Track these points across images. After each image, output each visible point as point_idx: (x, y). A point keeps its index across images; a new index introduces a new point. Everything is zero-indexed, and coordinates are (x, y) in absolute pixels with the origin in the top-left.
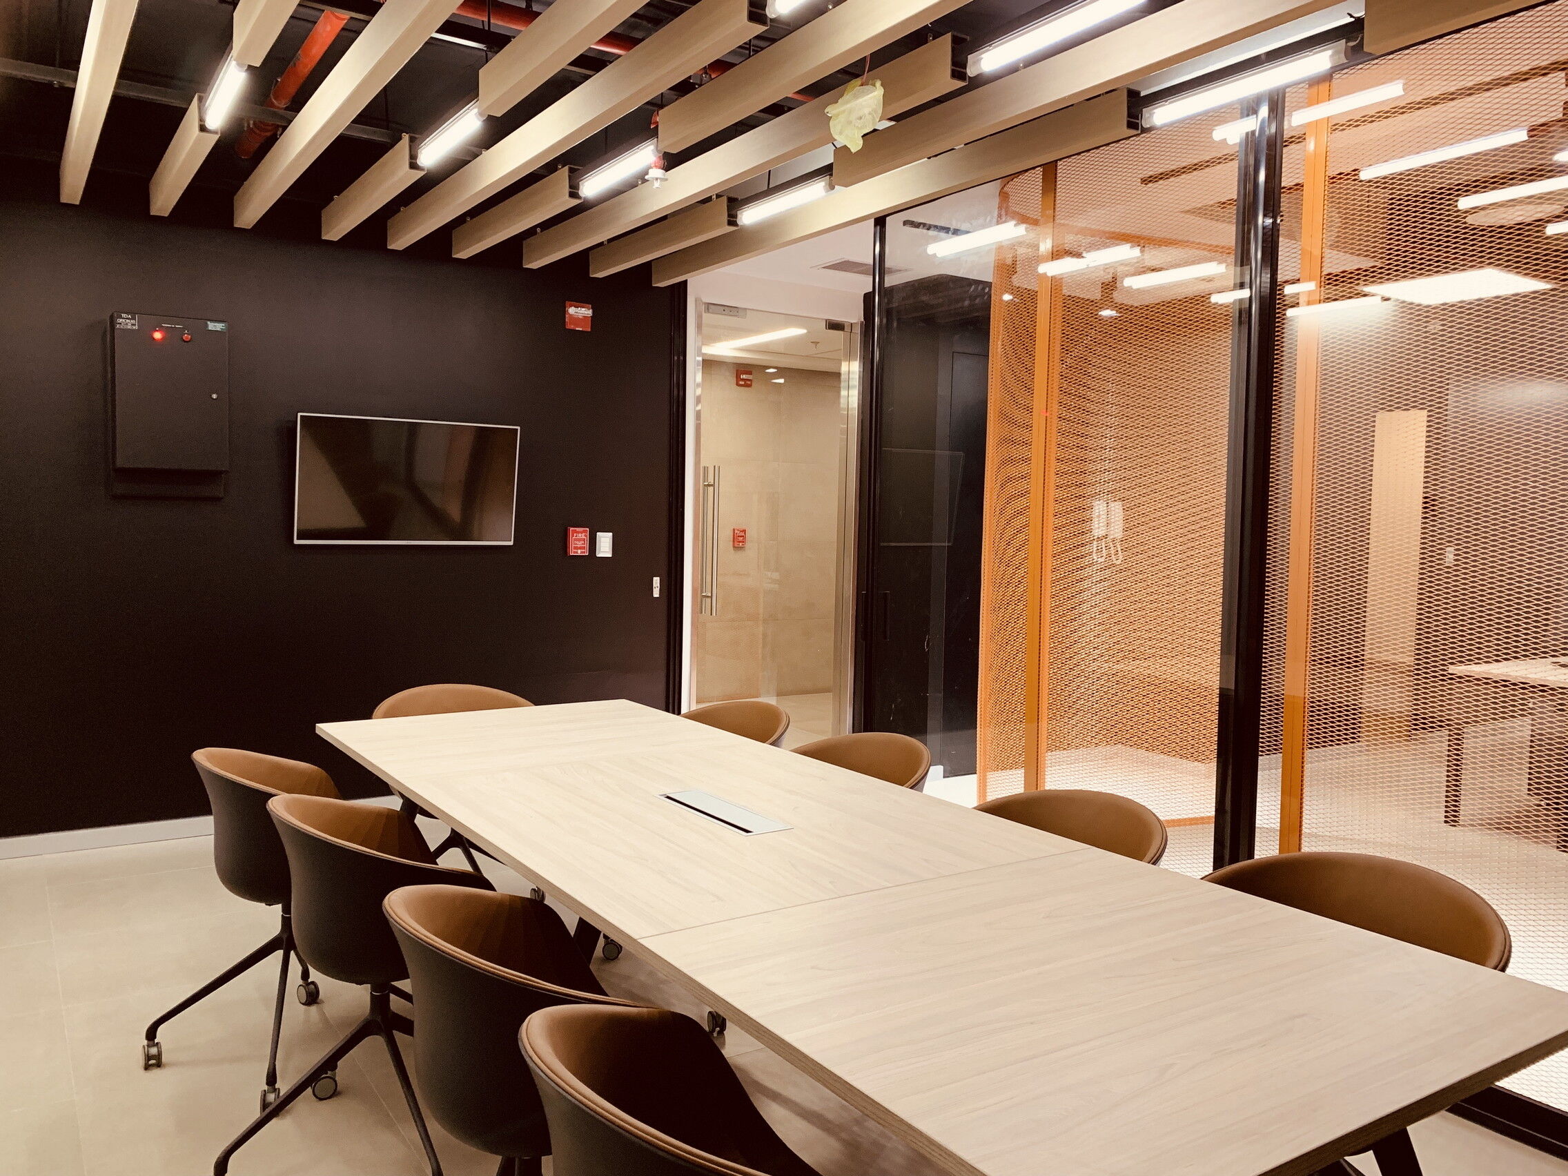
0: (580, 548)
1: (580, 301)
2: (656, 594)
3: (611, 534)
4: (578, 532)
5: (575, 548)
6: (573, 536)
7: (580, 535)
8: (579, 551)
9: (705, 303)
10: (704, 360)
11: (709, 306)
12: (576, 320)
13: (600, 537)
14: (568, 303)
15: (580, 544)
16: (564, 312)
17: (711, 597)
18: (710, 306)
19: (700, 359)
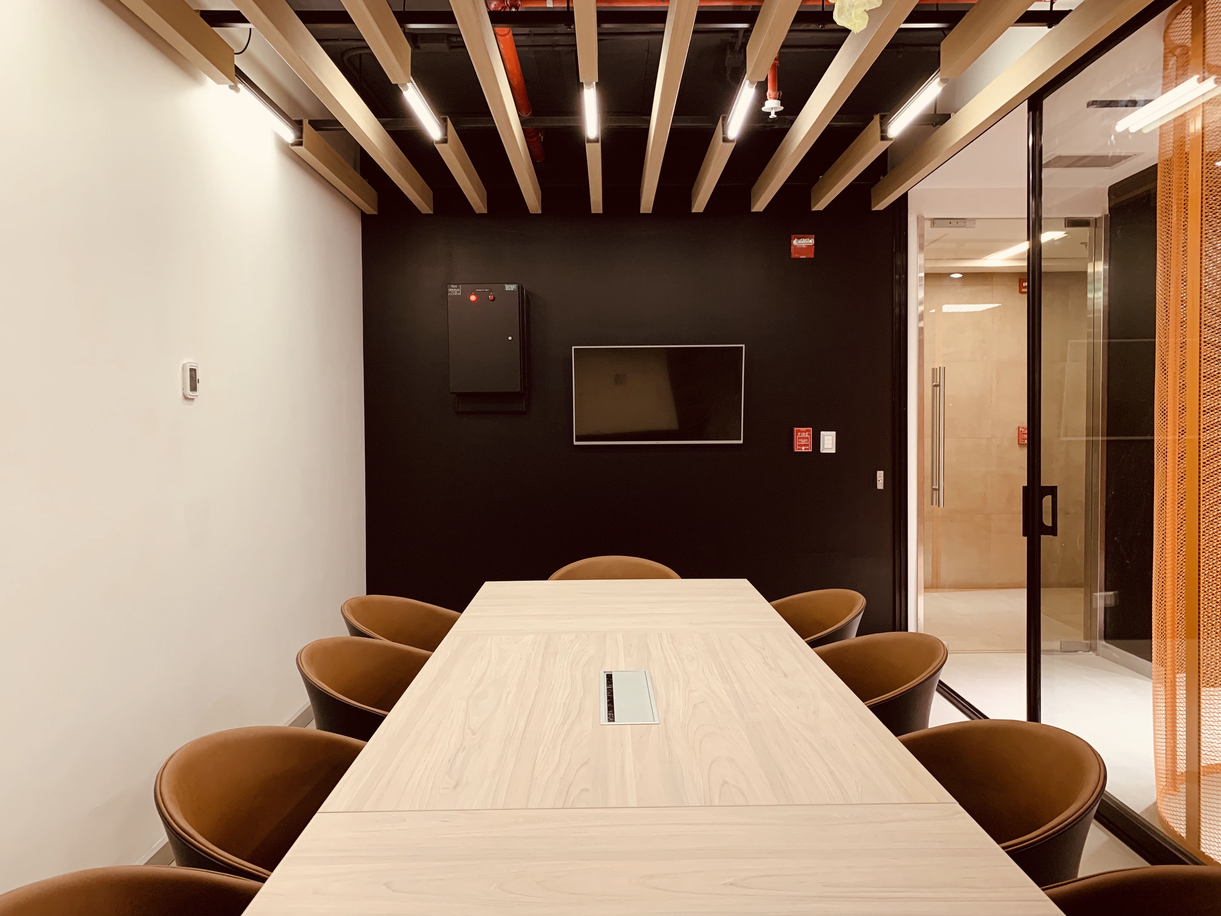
0: (804, 445)
1: (803, 233)
2: (880, 485)
3: (835, 432)
4: (802, 432)
5: (800, 445)
6: (797, 435)
7: (804, 434)
8: (803, 448)
9: (931, 219)
10: (927, 275)
11: (934, 221)
12: (801, 250)
13: (824, 436)
14: (793, 236)
15: (803, 442)
16: (790, 244)
17: (938, 490)
18: (936, 221)
19: (922, 275)
